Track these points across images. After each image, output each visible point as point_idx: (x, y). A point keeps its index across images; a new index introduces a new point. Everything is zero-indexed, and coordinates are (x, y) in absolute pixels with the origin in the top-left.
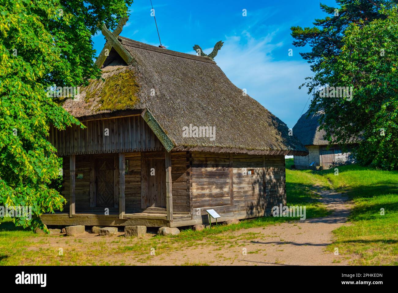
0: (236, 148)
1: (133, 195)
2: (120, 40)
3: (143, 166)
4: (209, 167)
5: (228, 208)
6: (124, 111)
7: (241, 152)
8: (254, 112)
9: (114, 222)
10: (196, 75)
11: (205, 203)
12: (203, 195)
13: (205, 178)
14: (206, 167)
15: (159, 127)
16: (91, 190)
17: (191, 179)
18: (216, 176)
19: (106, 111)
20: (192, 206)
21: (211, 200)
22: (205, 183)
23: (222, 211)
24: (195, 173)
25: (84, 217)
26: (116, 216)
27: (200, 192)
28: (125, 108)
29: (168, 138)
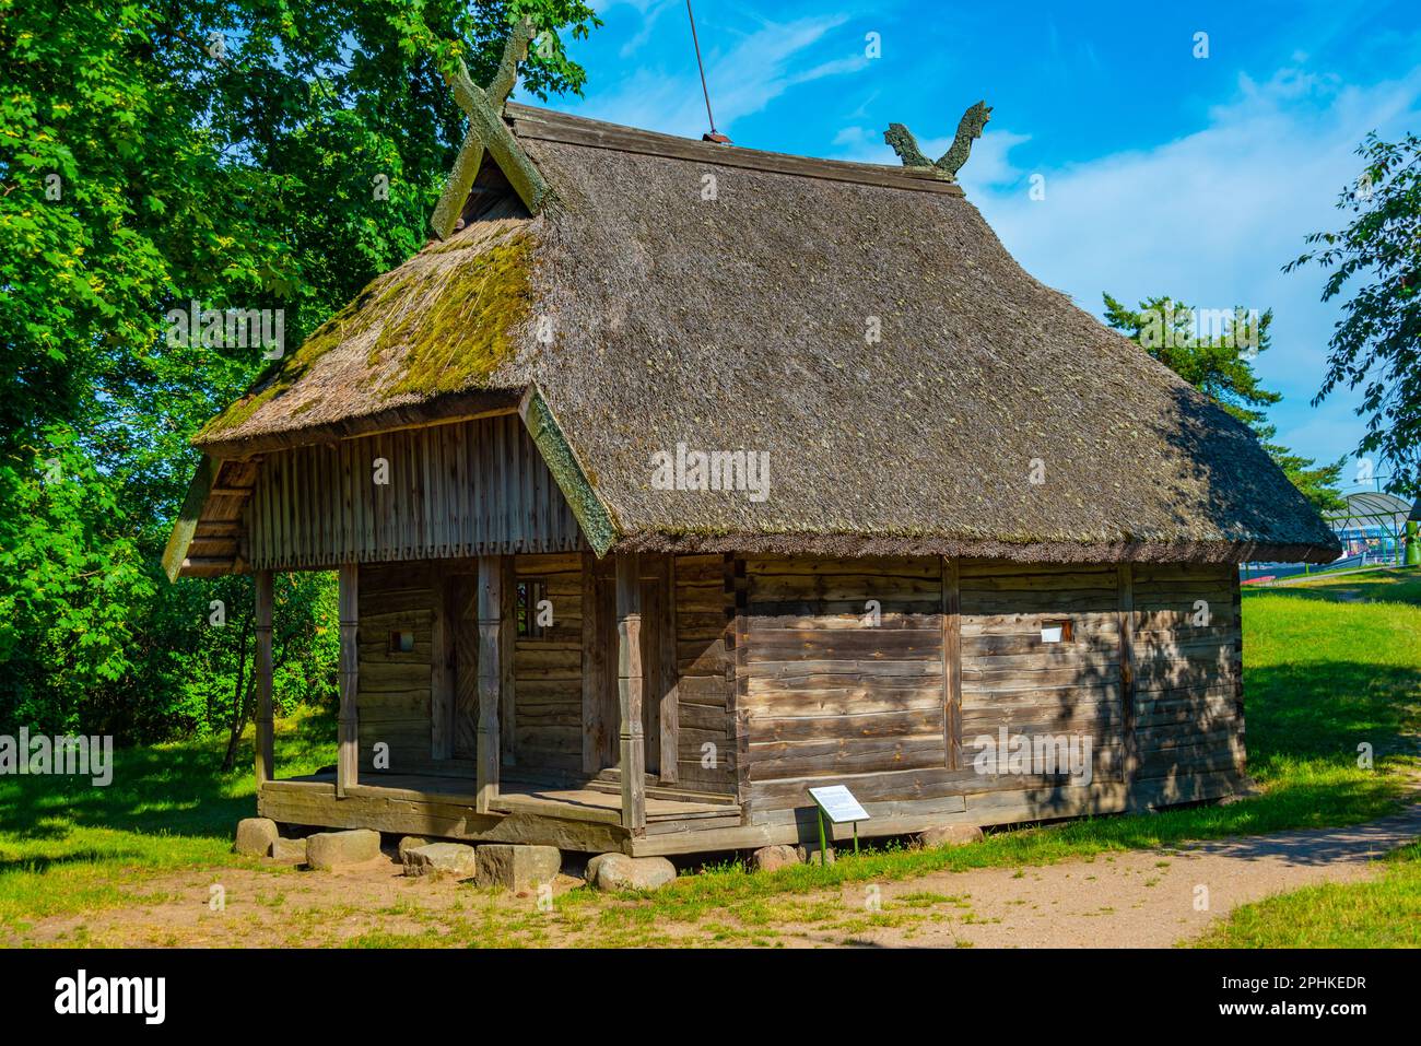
0: (940, 536)
1: (559, 719)
2: (510, 121)
3: (588, 605)
4: (836, 614)
5: (935, 779)
6: (461, 395)
7: (974, 551)
8: (1097, 383)
9: (462, 825)
10: (840, 243)
11: (813, 760)
12: (806, 729)
13: (811, 657)
14: (820, 612)
15: (571, 456)
16: (434, 693)
17: (744, 663)
18: (873, 650)
19: (409, 399)
20: (746, 770)
21: (845, 747)
22: (813, 679)
23: (903, 791)
24: (760, 639)
25: (377, 799)
26: (467, 800)
27: (786, 713)
28: (462, 386)
29: (596, 503)
